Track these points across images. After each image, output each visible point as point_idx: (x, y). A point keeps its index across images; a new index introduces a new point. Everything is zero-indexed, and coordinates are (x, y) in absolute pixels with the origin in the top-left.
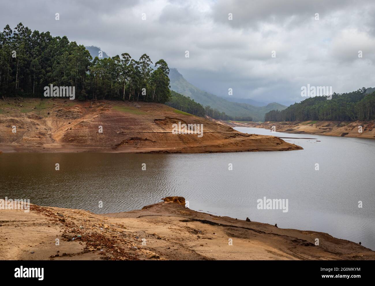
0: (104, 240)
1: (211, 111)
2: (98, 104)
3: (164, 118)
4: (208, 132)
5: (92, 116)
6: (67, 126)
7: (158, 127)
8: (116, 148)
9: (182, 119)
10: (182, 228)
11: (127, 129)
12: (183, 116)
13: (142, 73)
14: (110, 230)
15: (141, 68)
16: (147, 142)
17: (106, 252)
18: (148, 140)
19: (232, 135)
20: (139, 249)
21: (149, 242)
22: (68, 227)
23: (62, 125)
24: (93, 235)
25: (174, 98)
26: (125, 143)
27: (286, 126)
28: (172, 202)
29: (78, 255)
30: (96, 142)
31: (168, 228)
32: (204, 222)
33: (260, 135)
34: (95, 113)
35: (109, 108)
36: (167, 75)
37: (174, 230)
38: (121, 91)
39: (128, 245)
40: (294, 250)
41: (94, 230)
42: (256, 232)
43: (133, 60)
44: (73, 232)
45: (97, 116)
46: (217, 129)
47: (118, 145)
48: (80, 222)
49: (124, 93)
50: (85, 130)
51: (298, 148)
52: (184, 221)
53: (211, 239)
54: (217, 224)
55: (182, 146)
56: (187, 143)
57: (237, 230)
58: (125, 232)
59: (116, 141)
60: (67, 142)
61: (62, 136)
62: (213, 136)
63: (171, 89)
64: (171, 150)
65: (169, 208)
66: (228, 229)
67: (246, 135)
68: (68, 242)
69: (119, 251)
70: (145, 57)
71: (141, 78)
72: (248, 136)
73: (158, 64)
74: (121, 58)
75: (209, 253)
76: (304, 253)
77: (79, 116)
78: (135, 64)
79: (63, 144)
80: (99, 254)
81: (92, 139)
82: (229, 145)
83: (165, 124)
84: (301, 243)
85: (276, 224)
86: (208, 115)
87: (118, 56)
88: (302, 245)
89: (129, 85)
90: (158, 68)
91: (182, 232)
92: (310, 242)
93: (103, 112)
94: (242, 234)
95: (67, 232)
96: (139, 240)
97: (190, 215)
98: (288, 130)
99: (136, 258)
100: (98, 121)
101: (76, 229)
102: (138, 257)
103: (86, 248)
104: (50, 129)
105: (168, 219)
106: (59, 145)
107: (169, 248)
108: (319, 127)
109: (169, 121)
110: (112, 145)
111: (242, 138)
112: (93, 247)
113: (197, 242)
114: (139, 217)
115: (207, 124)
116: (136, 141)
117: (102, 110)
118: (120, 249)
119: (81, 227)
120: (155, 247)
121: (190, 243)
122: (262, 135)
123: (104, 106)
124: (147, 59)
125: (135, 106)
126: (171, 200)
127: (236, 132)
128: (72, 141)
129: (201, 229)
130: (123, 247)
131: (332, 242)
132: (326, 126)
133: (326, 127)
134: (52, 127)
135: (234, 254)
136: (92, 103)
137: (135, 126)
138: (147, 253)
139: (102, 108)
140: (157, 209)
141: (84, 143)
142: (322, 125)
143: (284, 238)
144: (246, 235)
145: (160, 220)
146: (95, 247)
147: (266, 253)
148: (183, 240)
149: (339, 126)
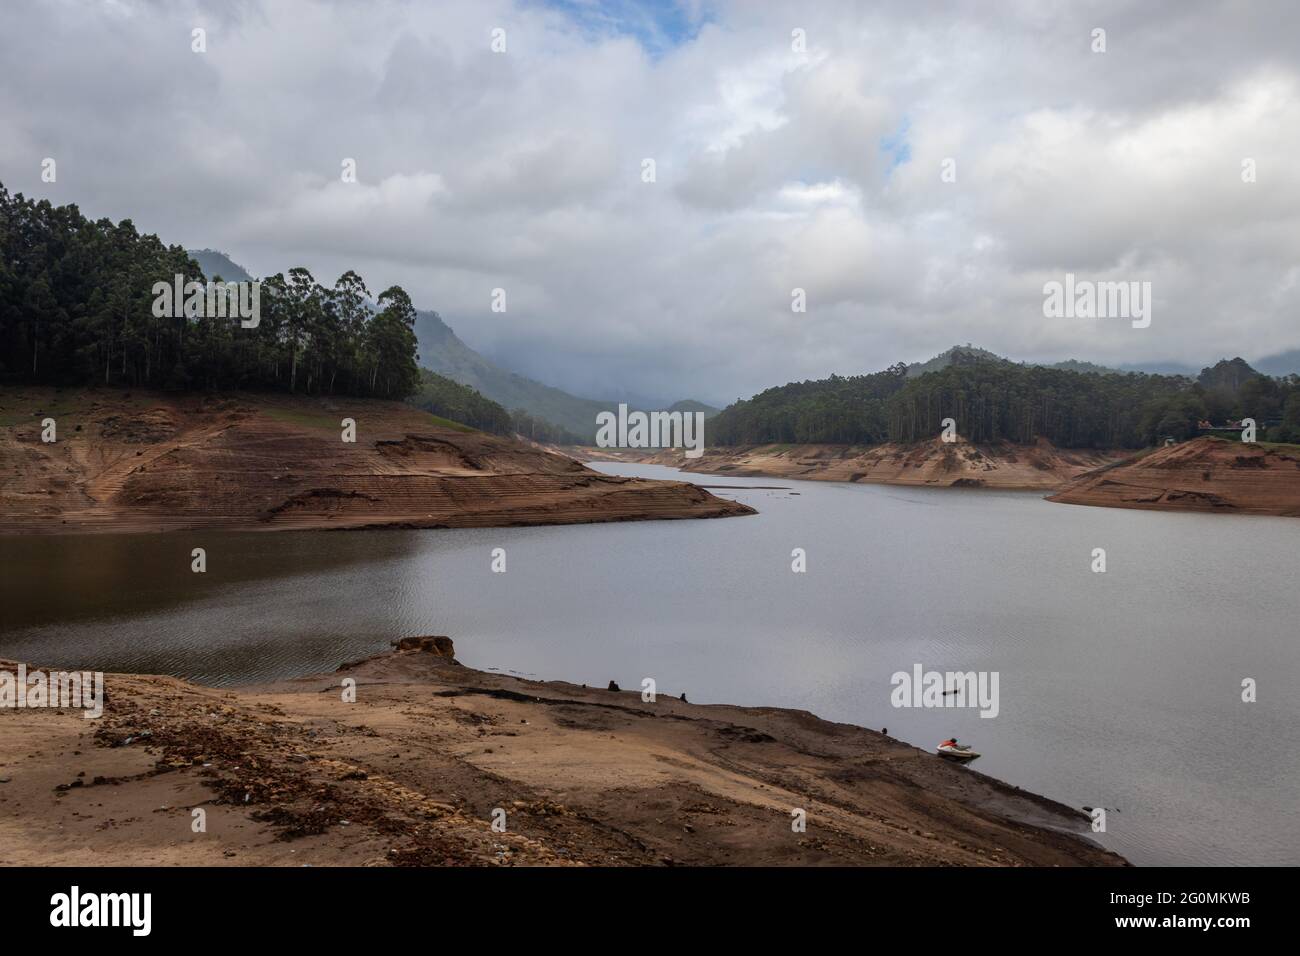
0: (216, 740)
1: (529, 421)
2: (222, 402)
3: (403, 438)
4: (518, 472)
5: (206, 434)
6: (132, 463)
7: (386, 462)
8: (271, 518)
9: (449, 440)
10: (440, 711)
11: (301, 468)
12: (453, 432)
13: (342, 322)
14: (238, 719)
15: (340, 306)
16: (355, 501)
17: (220, 768)
18: (359, 496)
19: (580, 482)
20: (312, 758)
21: (345, 743)
22: (115, 712)
23: (119, 458)
24: (187, 730)
25: (429, 389)
26: (295, 506)
27: (716, 458)
28: (418, 650)
29: (138, 780)
30: (214, 503)
31: (402, 712)
32: (499, 694)
33: (650, 481)
34: (213, 426)
35: (251, 414)
36: (411, 327)
37: (417, 717)
38: (286, 368)
39: (282, 750)
40: (724, 753)
41: (191, 719)
42: (631, 713)
43: (318, 286)
44: (128, 724)
45: (216, 434)
46: (541, 464)
47: (276, 512)
48: (155, 700)
49: (294, 373)
50: (182, 471)
51: (745, 511)
52: (444, 695)
53: (514, 735)
54: (533, 699)
55: (449, 511)
56: (464, 501)
57: (582, 711)
58: (280, 723)
59: (270, 501)
60: (132, 504)
61: (118, 488)
62: (531, 483)
63: (420, 364)
64: (420, 521)
65: (408, 666)
66: (561, 710)
67: (614, 480)
68: (113, 750)
69: (255, 764)
70: (350, 280)
71: (340, 336)
72: (620, 483)
73: (384, 299)
74: (288, 280)
75: (508, 768)
76: (748, 759)
77: (167, 433)
78: (323, 298)
79: (121, 509)
80: (199, 774)
81: (204, 497)
82: (572, 506)
83: (405, 455)
84: (742, 736)
85: (683, 695)
86: (521, 433)
87: (280, 277)
88: (743, 739)
89: (306, 352)
90: (387, 309)
91: (439, 721)
92: (765, 732)
93: (234, 424)
94: (595, 720)
95: (112, 725)
96: (316, 740)
97: (464, 680)
98: (721, 468)
99: (302, 780)
100: (221, 447)
101: (137, 716)
102: (305, 778)
103: (164, 762)
104: (84, 471)
105: (404, 690)
106: (107, 512)
107: (398, 756)
108: (797, 460)
109: (415, 447)
110: (259, 511)
111: (605, 489)
112: (182, 758)
113: (477, 744)
114: (327, 690)
115: (515, 454)
116: (325, 499)
117: (233, 417)
118: (259, 760)
119: (153, 711)
120: (358, 754)
121: (459, 746)
122: (655, 481)
123: (237, 408)
124: (357, 285)
125: (324, 407)
126: (417, 647)
127: (591, 473)
128: (145, 501)
129: (488, 713)
130: (268, 757)
131: (817, 731)
132: (814, 457)
133: (816, 460)
134: (87, 464)
135: (571, 769)
136: (204, 398)
137: (323, 460)
138: (333, 768)
139: (232, 412)
140: (378, 668)
141: (182, 505)
142: (805, 455)
143: (701, 726)
144: (604, 722)
145: (383, 694)
146: (188, 759)
147: (654, 761)
148: (440, 740)
149: (844, 457)
